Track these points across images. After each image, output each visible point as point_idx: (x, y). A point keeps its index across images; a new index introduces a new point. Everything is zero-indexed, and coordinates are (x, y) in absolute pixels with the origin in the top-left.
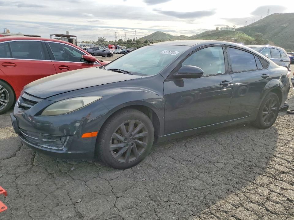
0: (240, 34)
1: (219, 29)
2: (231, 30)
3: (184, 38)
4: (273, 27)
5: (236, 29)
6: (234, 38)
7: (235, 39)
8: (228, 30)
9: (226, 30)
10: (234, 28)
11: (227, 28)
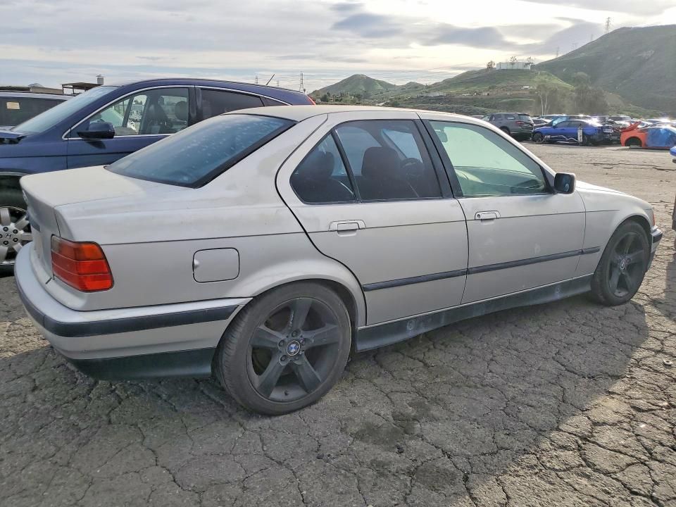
0: (543, 78)
1: (495, 66)
2: (521, 67)
3: (416, 87)
4: (619, 58)
5: (533, 66)
6: (528, 87)
7: (531, 88)
8: (515, 67)
9: (510, 67)
10: (529, 64)
11: (513, 64)
